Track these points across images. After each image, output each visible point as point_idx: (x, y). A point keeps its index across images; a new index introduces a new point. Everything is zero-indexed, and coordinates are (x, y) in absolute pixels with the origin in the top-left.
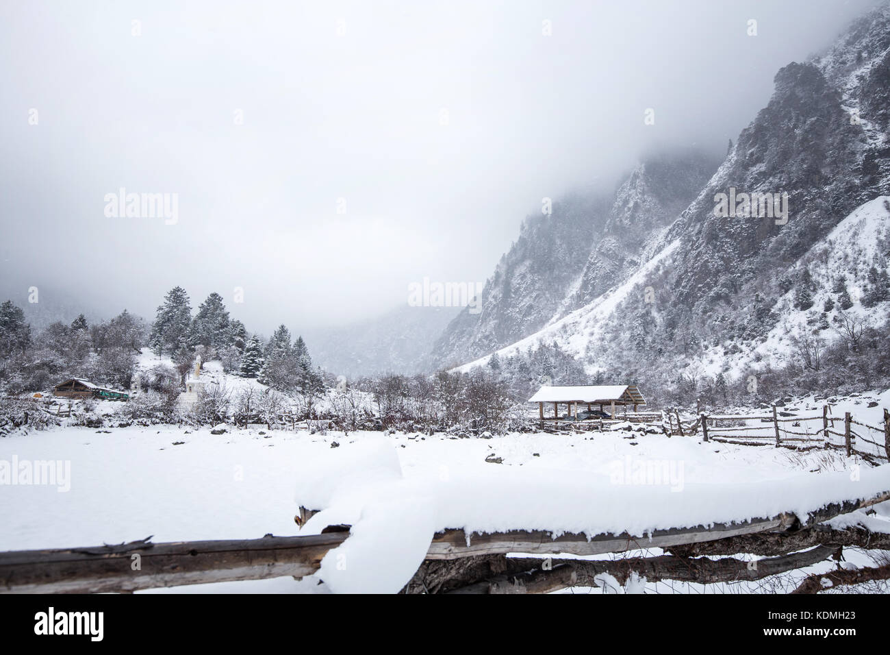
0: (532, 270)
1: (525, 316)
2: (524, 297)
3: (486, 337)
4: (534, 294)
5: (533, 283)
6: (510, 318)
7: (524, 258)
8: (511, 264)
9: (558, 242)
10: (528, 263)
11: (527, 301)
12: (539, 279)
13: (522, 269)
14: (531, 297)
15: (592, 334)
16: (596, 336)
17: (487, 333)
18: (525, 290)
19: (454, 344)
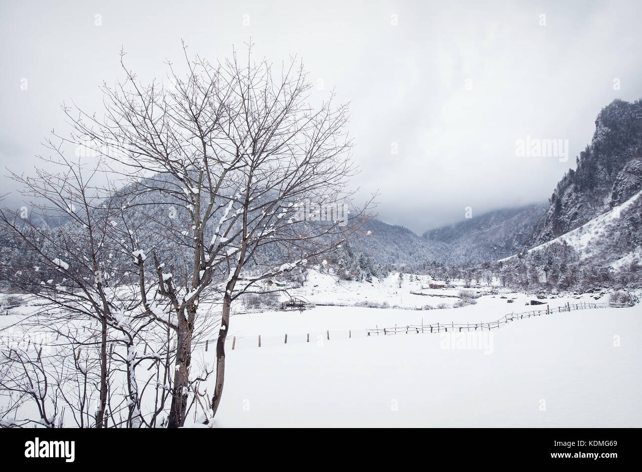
0: (576, 190)
1: (572, 220)
2: (571, 208)
3: (548, 235)
4: (578, 206)
5: (577, 198)
6: (563, 222)
7: (570, 183)
8: (562, 188)
9: (600, 167)
10: (572, 186)
11: (574, 210)
12: (582, 195)
13: (569, 190)
14: (576, 207)
15: (597, 233)
16: (599, 234)
17: (548, 232)
18: (571, 203)
19: (535, 239)
